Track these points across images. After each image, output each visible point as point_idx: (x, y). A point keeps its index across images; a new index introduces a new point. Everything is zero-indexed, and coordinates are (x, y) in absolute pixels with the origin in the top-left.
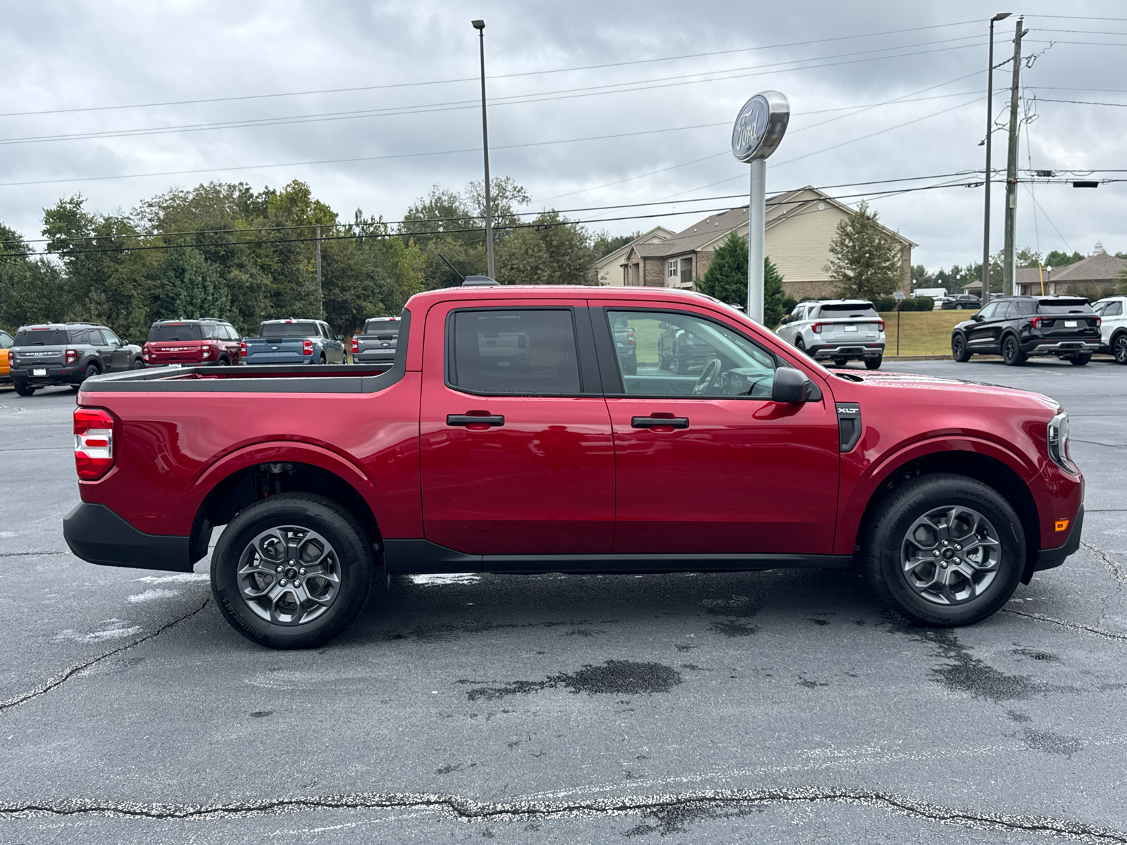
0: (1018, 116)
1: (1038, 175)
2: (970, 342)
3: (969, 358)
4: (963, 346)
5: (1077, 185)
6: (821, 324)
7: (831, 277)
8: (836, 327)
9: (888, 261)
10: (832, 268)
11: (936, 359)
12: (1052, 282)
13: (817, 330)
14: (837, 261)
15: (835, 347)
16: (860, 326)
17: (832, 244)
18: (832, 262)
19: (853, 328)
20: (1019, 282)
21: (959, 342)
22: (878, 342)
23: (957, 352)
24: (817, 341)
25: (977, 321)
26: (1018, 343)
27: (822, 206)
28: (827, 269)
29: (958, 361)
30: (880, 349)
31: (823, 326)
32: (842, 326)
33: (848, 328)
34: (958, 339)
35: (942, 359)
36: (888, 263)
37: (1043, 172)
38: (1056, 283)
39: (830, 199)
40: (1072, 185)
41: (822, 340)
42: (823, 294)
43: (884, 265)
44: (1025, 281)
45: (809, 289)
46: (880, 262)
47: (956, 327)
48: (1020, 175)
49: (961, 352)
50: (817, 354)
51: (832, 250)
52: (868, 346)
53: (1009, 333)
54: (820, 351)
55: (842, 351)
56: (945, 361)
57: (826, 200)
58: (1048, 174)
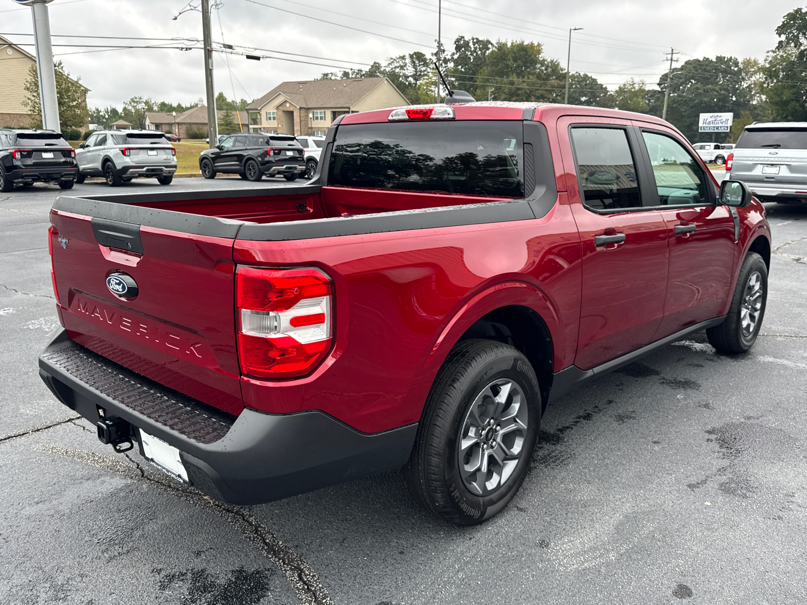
0: (209, 3)
1: (224, 47)
2: (216, 164)
3: (215, 176)
4: (210, 167)
5: (249, 57)
6: (130, 149)
7: (30, 110)
8: (141, 151)
9: (75, 101)
10: (30, 104)
11: (187, 177)
12: (176, 123)
13: (127, 154)
14: (33, 98)
15: (143, 167)
16: (159, 151)
17: (26, 83)
18: (29, 99)
19: (154, 153)
20: (153, 122)
21: (206, 165)
22: (173, 163)
23: (205, 171)
24: (127, 162)
25: (220, 149)
26: (258, 166)
27: (10, 51)
28: (26, 105)
29: (206, 178)
30: (175, 169)
31: (131, 151)
32: (145, 151)
33: (151, 153)
34: (205, 162)
35: (191, 177)
36: (75, 103)
37: (227, 45)
38: (179, 124)
39: (15, 45)
40: (245, 57)
41: (132, 162)
42: (21, 124)
43: (71, 104)
44: (158, 122)
45: (9, 120)
46: (69, 102)
47: (202, 154)
48: (214, 46)
49: (209, 172)
50: (128, 173)
51: (28, 89)
52: (166, 167)
53: (250, 159)
54: (131, 170)
55: (148, 170)
56: (193, 178)
57: (10, 45)
58: (230, 47)
